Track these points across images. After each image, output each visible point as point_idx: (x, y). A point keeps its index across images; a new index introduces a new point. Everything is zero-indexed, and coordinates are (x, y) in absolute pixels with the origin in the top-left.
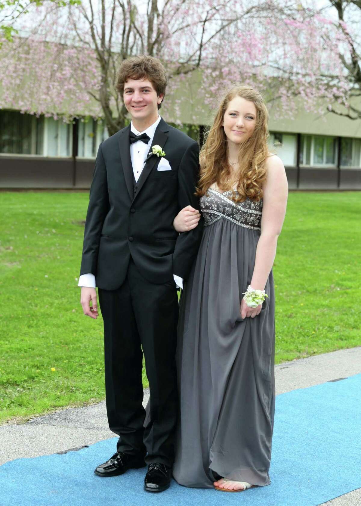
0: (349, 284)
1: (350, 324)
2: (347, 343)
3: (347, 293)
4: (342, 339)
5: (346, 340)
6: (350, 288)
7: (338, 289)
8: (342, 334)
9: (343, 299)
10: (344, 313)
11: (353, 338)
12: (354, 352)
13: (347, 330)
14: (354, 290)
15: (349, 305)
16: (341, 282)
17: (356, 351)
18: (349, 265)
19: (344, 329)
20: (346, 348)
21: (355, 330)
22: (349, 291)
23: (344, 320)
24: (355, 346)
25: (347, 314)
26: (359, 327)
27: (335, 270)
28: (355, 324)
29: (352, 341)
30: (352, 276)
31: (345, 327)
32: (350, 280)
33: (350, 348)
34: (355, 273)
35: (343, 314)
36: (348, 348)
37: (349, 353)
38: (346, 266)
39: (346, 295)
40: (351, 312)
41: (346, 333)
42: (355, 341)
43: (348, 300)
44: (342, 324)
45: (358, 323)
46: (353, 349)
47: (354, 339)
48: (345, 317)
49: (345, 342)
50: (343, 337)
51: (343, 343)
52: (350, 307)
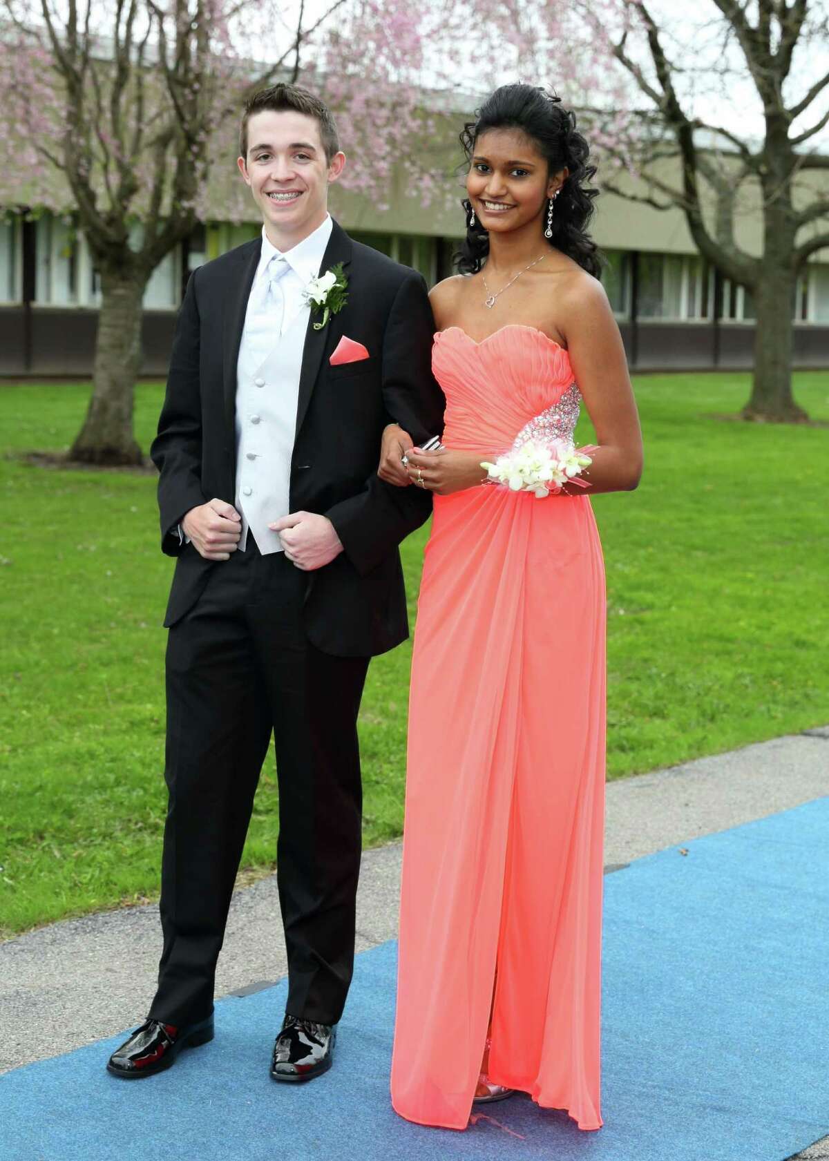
0: (649, 597)
1: (646, 706)
2: (634, 758)
3: (641, 622)
4: (622, 749)
5: (632, 749)
6: (650, 607)
7: (622, 612)
8: (623, 732)
9: (629, 639)
10: (630, 674)
11: (651, 745)
12: (649, 785)
13: (638, 721)
14: (657, 614)
15: (646, 654)
16: (627, 595)
17: (656, 782)
18: (651, 550)
19: (631, 718)
20: (631, 772)
21: (658, 721)
22: (647, 615)
23: (630, 695)
24: (655, 768)
25: (638, 679)
26: (666, 712)
27: (617, 561)
28: (659, 703)
29: (648, 753)
30: (654, 576)
31: (632, 713)
32: (650, 587)
33: (643, 773)
34: (664, 569)
35: (629, 678)
36: (636, 773)
37: (637, 790)
38: (642, 553)
39: (638, 628)
40: (648, 672)
41: (633, 732)
42: (655, 752)
43: (643, 639)
44: (625, 704)
45: (665, 701)
46: (647, 778)
47: (652, 747)
48: (633, 687)
49: (631, 754)
50: (625, 742)
51: (624, 760)
52: (646, 661)
